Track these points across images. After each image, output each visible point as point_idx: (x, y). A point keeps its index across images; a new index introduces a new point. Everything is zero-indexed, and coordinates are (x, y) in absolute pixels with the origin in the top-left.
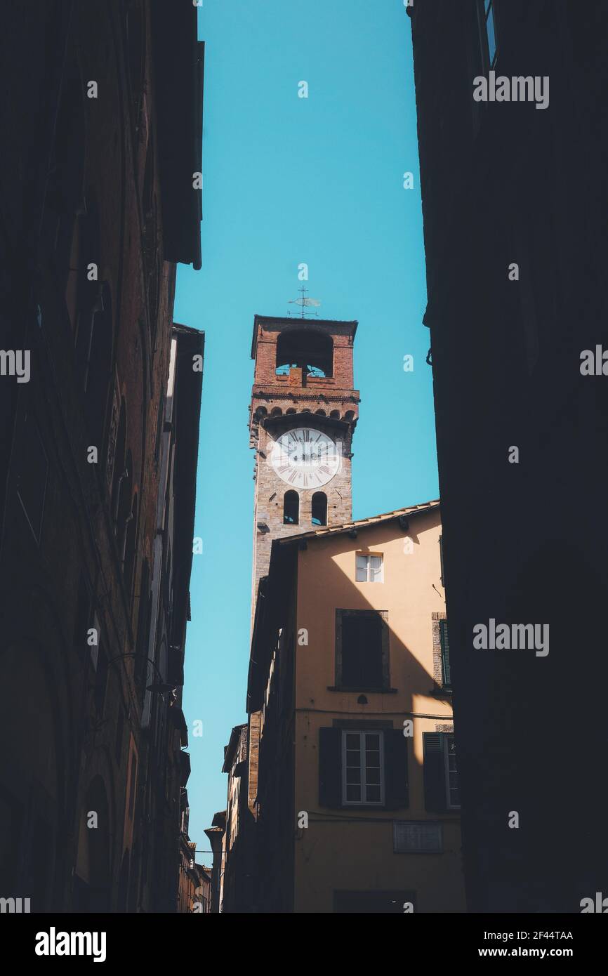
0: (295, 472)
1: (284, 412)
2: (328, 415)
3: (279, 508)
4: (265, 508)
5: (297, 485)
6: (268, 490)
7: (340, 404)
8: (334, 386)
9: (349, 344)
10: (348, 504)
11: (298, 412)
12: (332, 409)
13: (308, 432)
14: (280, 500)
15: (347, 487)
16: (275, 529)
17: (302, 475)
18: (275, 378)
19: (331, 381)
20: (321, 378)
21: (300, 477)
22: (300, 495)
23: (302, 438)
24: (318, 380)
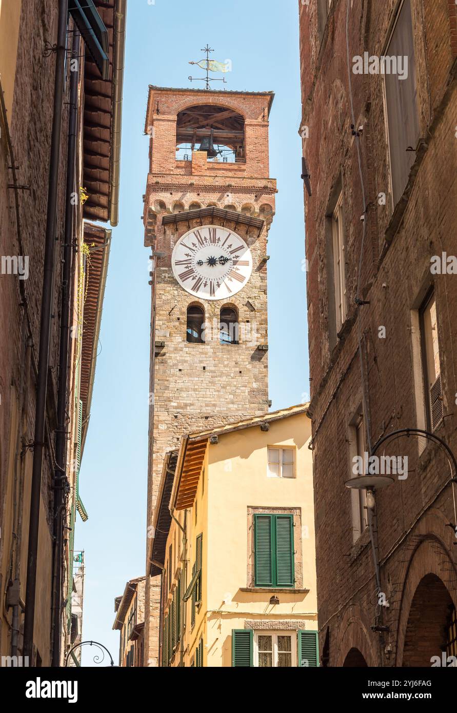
0: (200, 279)
1: (187, 207)
2: (239, 210)
3: (180, 323)
4: (163, 324)
5: (202, 295)
6: (167, 302)
7: (253, 196)
8: (245, 174)
9: (264, 121)
10: (263, 317)
11: (204, 207)
12: (245, 202)
13: (215, 230)
14: (182, 313)
15: (262, 295)
16: (176, 349)
17: (209, 283)
18: (174, 165)
19: (243, 167)
20: (231, 164)
21: (205, 285)
22: (206, 306)
23: (208, 237)
24: (227, 167)
